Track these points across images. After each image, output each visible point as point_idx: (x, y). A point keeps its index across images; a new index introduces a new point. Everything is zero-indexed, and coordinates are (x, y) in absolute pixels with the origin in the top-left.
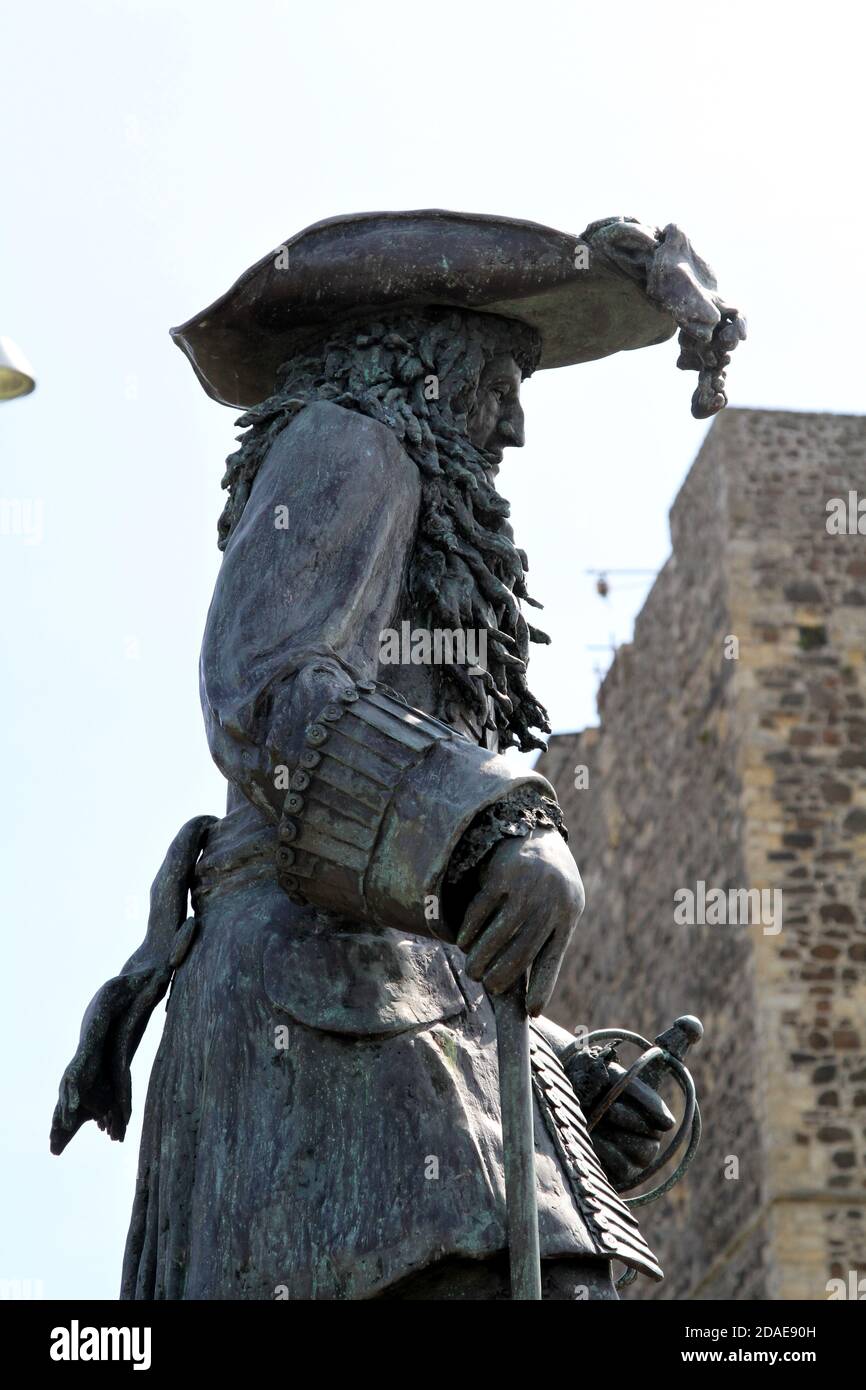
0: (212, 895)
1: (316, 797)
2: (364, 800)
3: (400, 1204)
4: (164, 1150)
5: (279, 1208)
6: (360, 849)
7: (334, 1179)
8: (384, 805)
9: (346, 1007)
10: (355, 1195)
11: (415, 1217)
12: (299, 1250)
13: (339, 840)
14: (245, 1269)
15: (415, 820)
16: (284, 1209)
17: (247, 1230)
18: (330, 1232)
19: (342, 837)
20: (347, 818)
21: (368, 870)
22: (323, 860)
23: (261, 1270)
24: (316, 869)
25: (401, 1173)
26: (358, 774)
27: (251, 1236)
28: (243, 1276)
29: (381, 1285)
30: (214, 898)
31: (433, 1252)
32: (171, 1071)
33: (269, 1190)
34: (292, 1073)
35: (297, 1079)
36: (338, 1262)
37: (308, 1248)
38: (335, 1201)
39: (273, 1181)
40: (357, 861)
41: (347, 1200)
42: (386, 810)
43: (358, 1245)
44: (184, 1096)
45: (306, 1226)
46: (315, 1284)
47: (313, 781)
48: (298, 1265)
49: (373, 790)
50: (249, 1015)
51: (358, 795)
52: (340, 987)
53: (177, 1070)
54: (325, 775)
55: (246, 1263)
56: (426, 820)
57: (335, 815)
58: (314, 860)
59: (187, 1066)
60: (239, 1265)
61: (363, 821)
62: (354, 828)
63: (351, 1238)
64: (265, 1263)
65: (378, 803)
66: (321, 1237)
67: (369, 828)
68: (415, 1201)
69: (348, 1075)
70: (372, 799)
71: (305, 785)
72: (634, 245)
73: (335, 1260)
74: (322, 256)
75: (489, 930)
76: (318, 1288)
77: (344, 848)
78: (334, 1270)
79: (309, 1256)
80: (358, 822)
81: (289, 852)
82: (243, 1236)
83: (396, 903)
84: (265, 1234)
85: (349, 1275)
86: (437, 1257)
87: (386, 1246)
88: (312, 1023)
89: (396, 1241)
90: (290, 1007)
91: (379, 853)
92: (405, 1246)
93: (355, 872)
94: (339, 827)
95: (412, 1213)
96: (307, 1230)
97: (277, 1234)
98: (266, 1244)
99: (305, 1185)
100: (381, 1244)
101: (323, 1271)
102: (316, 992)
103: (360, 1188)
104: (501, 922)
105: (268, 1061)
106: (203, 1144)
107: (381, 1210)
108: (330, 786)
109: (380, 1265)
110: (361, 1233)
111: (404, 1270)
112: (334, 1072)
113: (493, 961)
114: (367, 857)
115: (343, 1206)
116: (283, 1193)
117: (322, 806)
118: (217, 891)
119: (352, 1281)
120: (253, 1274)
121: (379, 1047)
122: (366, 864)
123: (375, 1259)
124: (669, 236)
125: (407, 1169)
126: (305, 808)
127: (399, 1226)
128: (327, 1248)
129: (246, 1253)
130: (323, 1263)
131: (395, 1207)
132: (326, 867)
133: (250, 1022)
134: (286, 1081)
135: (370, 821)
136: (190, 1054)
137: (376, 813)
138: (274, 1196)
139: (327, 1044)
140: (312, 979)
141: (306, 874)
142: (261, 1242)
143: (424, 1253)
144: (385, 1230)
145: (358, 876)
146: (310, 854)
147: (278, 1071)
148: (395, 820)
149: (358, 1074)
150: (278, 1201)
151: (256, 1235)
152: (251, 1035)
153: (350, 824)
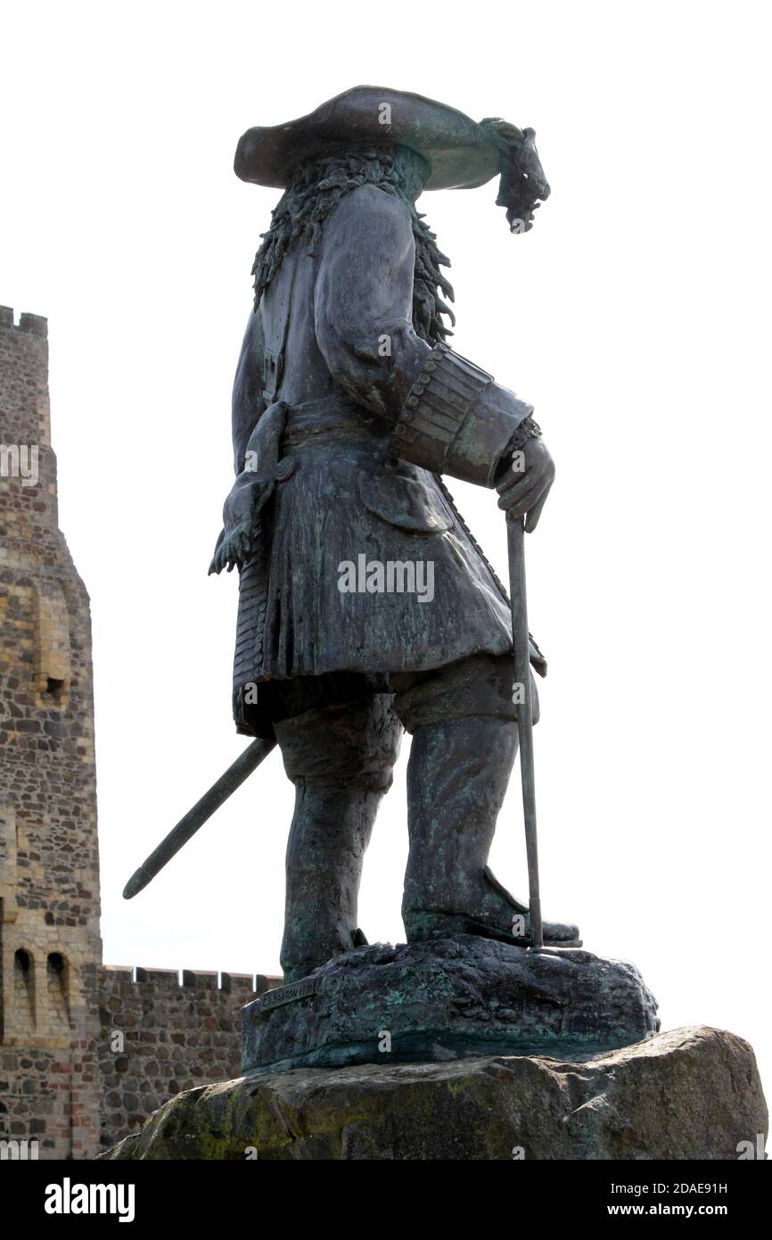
0: (300, 446)
1: (426, 400)
2: (455, 405)
3: (452, 622)
4: (295, 579)
5: (380, 617)
6: (449, 432)
7: (407, 605)
8: (467, 410)
9: (410, 515)
10: (422, 614)
11: (462, 629)
12: (393, 640)
13: (436, 425)
14: (362, 647)
15: (487, 420)
16: (383, 617)
17: (363, 626)
18: (412, 632)
19: (438, 424)
20: (443, 414)
21: (452, 444)
22: (423, 434)
23: (371, 647)
24: (418, 438)
25: (451, 606)
26: (451, 391)
27: (366, 630)
28: (361, 650)
29: (444, 662)
30: (302, 448)
31: (473, 649)
32: (293, 537)
33: (374, 607)
34: (379, 547)
35: (382, 550)
36: (419, 648)
37: (399, 640)
38: (411, 617)
39: (375, 602)
40: (446, 437)
41: (417, 617)
42: (468, 413)
43: (429, 641)
44: (305, 552)
45: (396, 627)
46: (404, 659)
47: (425, 391)
48: (394, 647)
49: (461, 400)
50: (349, 512)
51: (452, 402)
52: (405, 504)
53: (298, 537)
54: (431, 388)
55: (363, 644)
56: (494, 421)
57: (435, 411)
58: (417, 433)
59: (304, 535)
60: (359, 645)
61: (453, 417)
62: (447, 420)
63: (425, 636)
64: (374, 645)
65: (464, 408)
66: (407, 634)
67: (456, 421)
68: (461, 621)
69: (408, 551)
70: (461, 406)
71: (421, 392)
72: (512, 134)
73: (416, 647)
74: (359, 104)
75: (520, 484)
76: (406, 662)
77: (439, 430)
78: (415, 652)
79: (400, 644)
80: (450, 417)
81: (405, 427)
82: (361, 629)
83: (470, 464)
84: (373, 630)
85: (424, 656)
86: (476, 651)
87: (446, 643)
88: (392, 522)
89: (453, 641)
90: (379, 511)
91: (461, 435)
92: (458, 644)
93: (444, 443)
94: (438, 419)
95: (460, 627)
96: (397, 631)
97: (380, 630)
98: (374, 635)
99: (393, 606)
100: (443, 641)
101: (409, 652)
102: (391, 505)
103: (424, 611)
104: (527, 481)
105: (363, 539)
106: (328, 578)
107: (440, 624)
108: (435, 395)
109: (442, 652)
110: (431, 634)
111: (458, 656)
112: (400, 549)
113: (518, 501)
114: (453, 436)
115: (416, 620)
116: (382, 609)
117: (427, 404)
118: (304, 444)
119: (426, 659)
120: (366, 650)
121: (426, 539)
122: (452, 440)
123: (440, 649)
124: (529, 133)
125: (453, 604)
126: (418, 406)
127: (454, 633)
128: (411, 640)
129: (363, 640)
130: (409, 648)
131: (450, 623)
132: (424, 439)
133: (350, 516)
134: (375, 550)
135: (457, 417)
136: (306, 530)
137: (462, 413)
138: (377, 610)
139: (396, 533)
140: (389, 498)
141: (411, 441)
142: (371, 634)
143: (469, 648)
144: (445, 634)
145: (445, 445)
146: (415, 430)
147: (370, 544)
148: (473, 418)
149: (414, 552)
150: (379, 614)
151: (368, 629)
152: (352, 524)
153: (444, 418)
